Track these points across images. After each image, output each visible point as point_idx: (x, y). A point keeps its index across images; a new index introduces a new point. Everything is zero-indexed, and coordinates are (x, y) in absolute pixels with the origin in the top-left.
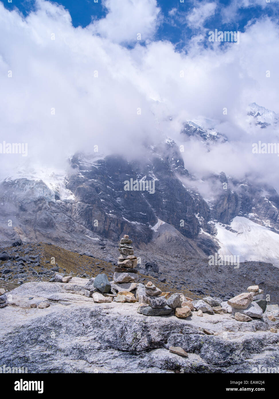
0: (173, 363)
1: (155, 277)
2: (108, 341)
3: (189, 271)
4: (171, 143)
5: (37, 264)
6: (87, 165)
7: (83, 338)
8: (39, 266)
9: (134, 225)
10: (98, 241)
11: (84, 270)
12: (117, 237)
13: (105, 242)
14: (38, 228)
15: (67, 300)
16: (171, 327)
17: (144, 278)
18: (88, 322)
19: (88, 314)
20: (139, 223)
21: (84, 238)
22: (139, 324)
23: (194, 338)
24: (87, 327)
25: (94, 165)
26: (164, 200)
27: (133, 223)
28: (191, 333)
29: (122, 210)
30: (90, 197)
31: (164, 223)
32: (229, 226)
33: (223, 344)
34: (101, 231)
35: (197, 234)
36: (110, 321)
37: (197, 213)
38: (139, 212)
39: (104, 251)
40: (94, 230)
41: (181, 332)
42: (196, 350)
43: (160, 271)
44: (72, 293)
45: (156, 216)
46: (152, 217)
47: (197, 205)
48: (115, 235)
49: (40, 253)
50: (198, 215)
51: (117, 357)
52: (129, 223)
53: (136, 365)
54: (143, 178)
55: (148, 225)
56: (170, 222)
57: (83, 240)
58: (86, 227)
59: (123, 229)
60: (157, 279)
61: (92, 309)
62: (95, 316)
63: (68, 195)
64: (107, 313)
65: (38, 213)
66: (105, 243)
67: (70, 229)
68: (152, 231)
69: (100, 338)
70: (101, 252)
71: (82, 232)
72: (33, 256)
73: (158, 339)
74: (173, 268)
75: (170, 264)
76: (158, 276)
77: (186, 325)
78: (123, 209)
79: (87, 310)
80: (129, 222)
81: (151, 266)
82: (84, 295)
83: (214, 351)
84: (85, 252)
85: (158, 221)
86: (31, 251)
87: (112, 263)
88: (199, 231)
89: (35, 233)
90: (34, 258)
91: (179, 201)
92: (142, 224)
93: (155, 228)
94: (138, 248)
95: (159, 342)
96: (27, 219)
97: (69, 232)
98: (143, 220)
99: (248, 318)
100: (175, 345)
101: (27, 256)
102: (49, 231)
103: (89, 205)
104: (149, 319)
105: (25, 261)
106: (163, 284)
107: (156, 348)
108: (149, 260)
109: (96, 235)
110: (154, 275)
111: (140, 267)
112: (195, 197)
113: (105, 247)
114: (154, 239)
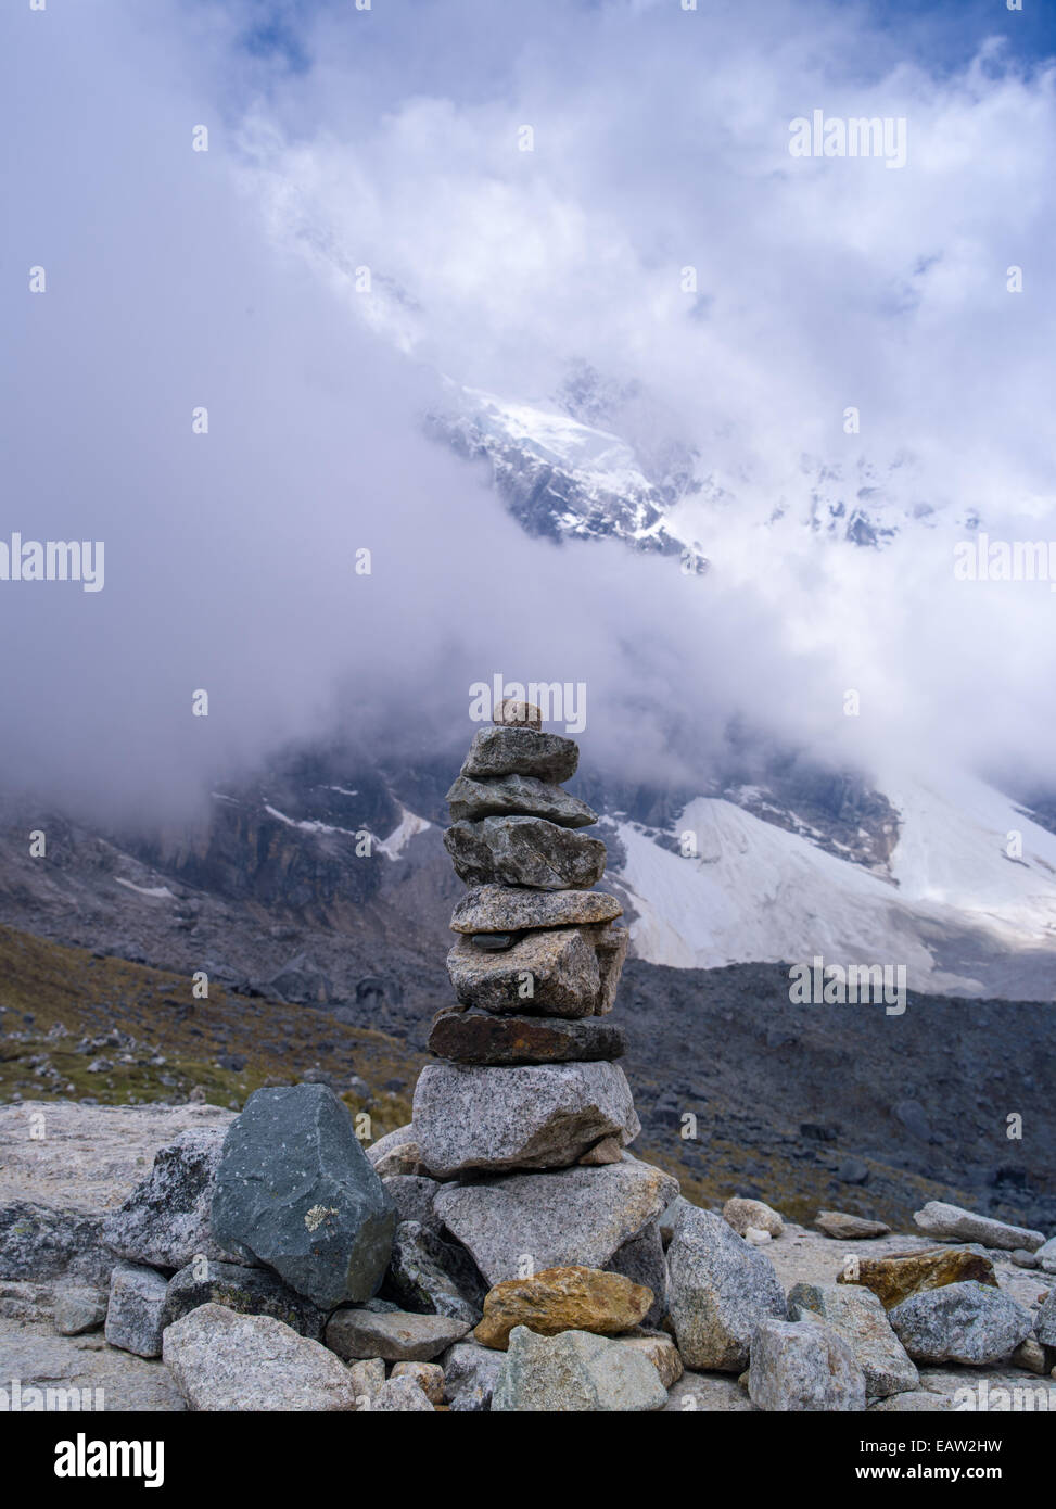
1: (394, 1034)
9: (311, 837)
10: (167, 898)
11: (112, 1014)
12: (243, 882)
13: (194, 904)
17: (352, 1040)
20: (328, 829)
21: (109, 888)
27: (307, 826)
29: (264, 778)
31: (425, 825)
32: (669, 833)
34: (181, 862)
38: (329, 784)
39: (194, 940)
40: (152, 858)
43: (412, 1010)
45: (396, 800)
46: (379, 804)
48: (234, 873)
52: (289, 827)
55: (364, 834)
57: (105, 896)
58: (117, 846)
59: (267, 850)
60: (404, 1040)
66: (195, 909)
68: (380, 859)
70: (178, 941)
71: (104, 865)
76: (406, 1029)
78: (268, 772)
80: (290, 822)
81: (379, 993)
84: (116, 945)
85: (402, 818)
87: (226, 983)
92: (343, 831)
93: (391, 846)
94: (325, 923)
98: (346, 814)
108: (372, 968)
109: (159, 875)
110: (390, 1027)
111: (335, 996)
113: (195, 924)
114: (386, 890)
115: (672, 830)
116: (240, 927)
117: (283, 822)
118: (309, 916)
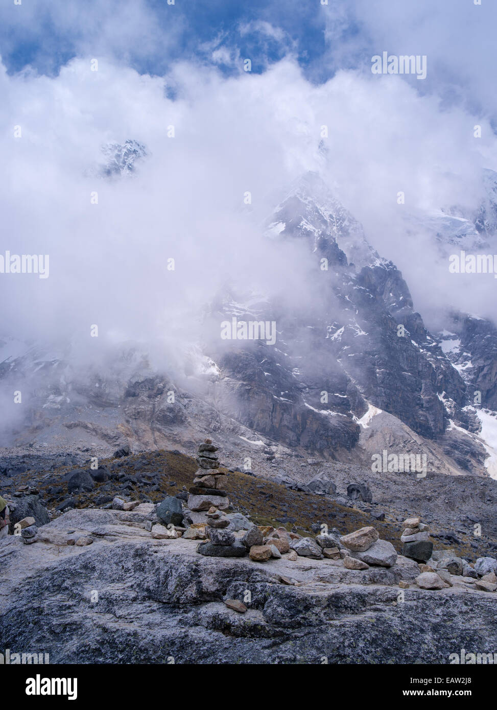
0: (222, 620)
1: (364, 511)
2: (148, 590)
3: (429, 500)
4: (387, 265)
5: (154, 487)
6: (237, 312)
7: (120, 585)
8: (158, 490)
9: (326, 417)
10: (262, 446)
11: (237, 497)
12: (295, 438)
13: (274, 448)
14: (158, 426)
15: (115, 534)
16: (235, 572)
17: (344, 513)
18: (129, 565)
19: (132, 552)
20: (334, 414)
21: (236, 441)
22: (188, 567)
23: (260, 588)
24: (127, 570)
25: (251, 312)
26: (378, 370)
27: (324, 412)
28: (258, 581)
29: (303, 390)
30: (246, 369)
31: (379, 411)
33: (295, 597)
34: (267, 429)
35: (443, 431)
36: (156, 562)
37: (441, 393)
38: (333, 393)
39: (273, 465)
40: (255, 427)
41: (247, 581)
42: (258, 604)
43: (374, 499)
44: (129, 525)
45: (365, 400)
46: (357, 401)
47: (441, 377)
48: (291, 435)
49: (160, 469)
50: (443, 395)
51: (154, 611)
52: (316, 413)
53: (176, 622)
54: (339, 331)
55: (350, 416)
56: (391, 410)
57: (235, 444)
58: (239, 421)
59: (306, 423)
60: (369, 514)
61: (138, 546)
62: (140, 556)
63: (208, 366)
64: (156, 552)
65: (157, 399)
66: (274, 450)
67: (212, 426)
68: (358, 427)
69: (139, 585)
70: (266, 465)
71: (234, 431)
72: (148, 474)
73: (213, 589)
74: (399, 495)
75: (394, 487)
76: (371, 508)
77: (256, 570)
78: (305, 388)
79: (131, 546)
80: (316, 410)
81: (358, 491)
82: (144, 528)
83: (279, 606)
84: (239, 467)
85: (368, 408)
86: (144, 464)
87: (287, 485)
88: (446, 424)
89: (153, 434)
90: (149, 478)
91: (405, 371)
92: (340, 414)
93: (363, 422)
94: (334, 457)
95: (213, 593)
96: (139, 410)
97: (211, 431)
98: (342, 406)
99: (361, 565)
100: (235, 597)
101: (138, 473)
102: (177, 430)
103: (245, 383)
104: (204, 560)
105: (134, 483)
106: (380, 522)
107: (208, 602)
108: (355, 479)
109: (258, 435)
110: (363, 508)
111: (337, 491)
112: (435, 363)
113: (274, 458)
114: (362, 442)
116: (294, 459)
117: (313, 411)
118: (325, 454)
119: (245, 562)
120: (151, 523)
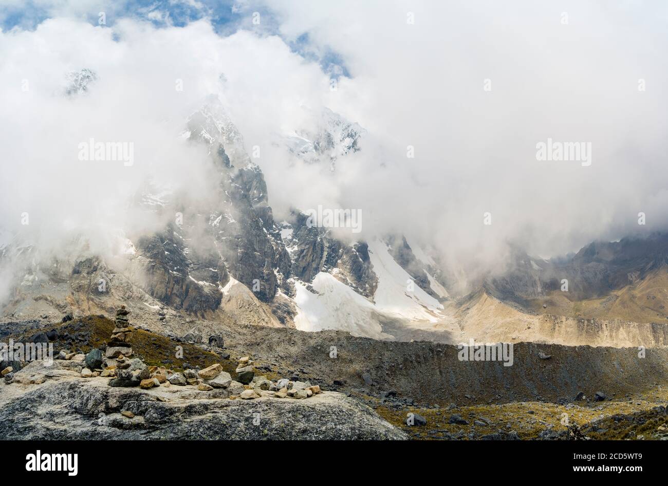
0: (118, 422)
1: (218, 354)
2: (75, 408)
5: (86, 343)
7: (59, 406)
8: (88, 344)
9: (202, 286)
10: (158, 309)
12: (180, 303)
13: (165, 311)
14: (92, 296)
15: (58, 375)
16: (130, 396)
18: (66, 394)
19: (68, 387)
20: (207, 284)
21: (142, 306)
22: (101, 394)
23: (144, 404)
24: (64, 397)
27: (201, 283)
28: (144, 400)
29: (190, 266)
31: (237, 282)
32: (310, 285)
33: (165, 408)
34: (163, 297)
35: (273, 297)
36: (82, 392)
37: (276, 268)
38: (209, 268)
40: (155, 295)
41: (137, 400)
42: (142, 413)
43: (225, 345)
44: (68, 370)
45: (228, 273)
46: (223, 274)
48: (178, 300)
49: (90, 329)
50: (277, 270)
51: (78, 419)
52: (196, 283)
53: (90, 424)
55: (218, 285)
56: (244, 281)
57: (141, 309)
58: (145, 291)
59: (188, 292)
60: (220, 355)
61: (72, 383)
62: (73, 389)
64: (83, 386)
65: (93, 275)
66: (165, 313)
67: (127, 296)
68: (221, 294)
69: (70, 406)
70: (160, 324)
71: (141, 298)
72: (83, 333)
73: (115, 406)
74: (241, 342)
76: (222, 352)
77: (143, 394)
79: (68, 383)
80: (196, 281)
81: (216, 340)
82: (77, 371)
83: (154, 413)
84: (141, 325)
85: (230, 280)
86: (81, 326)
87: (171, 337)
88: (275, 292)
89: (88, 302)
91: (257, 251)
92: (211, 284)
93: (225, 290)
94: (203, 317)
95: (115, 408)
96: (80, 284)
97: (126, 298)
98: (212, 279)
99: (209, 387)
100: (128, 410)
101: (76, 333)
102: (104, 299)
103: (152, 260)
104: (112, 389)
105: (74, 340)
106: (227, 361)
107: (112, 413)
109: (156, 301)
110: (217, 351)
111: (202, 341)
113: (165, 318)
114: (222, 305)
115: (311, 283)
116: (178, 318)
117: (194, 282)
118: (199, 315)
119: (138, 390)
120: (81, 367)
